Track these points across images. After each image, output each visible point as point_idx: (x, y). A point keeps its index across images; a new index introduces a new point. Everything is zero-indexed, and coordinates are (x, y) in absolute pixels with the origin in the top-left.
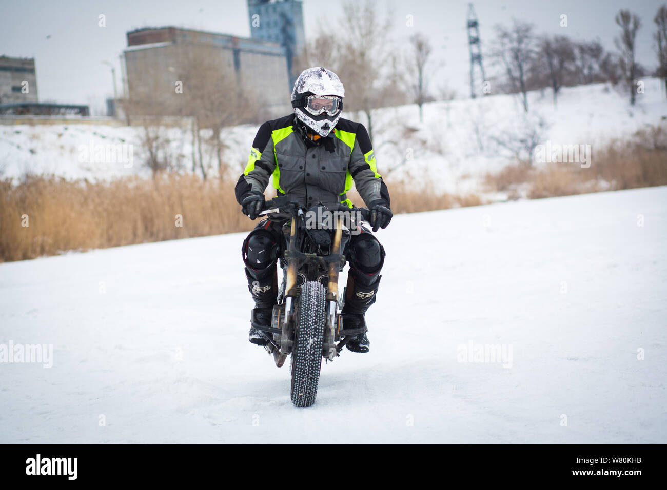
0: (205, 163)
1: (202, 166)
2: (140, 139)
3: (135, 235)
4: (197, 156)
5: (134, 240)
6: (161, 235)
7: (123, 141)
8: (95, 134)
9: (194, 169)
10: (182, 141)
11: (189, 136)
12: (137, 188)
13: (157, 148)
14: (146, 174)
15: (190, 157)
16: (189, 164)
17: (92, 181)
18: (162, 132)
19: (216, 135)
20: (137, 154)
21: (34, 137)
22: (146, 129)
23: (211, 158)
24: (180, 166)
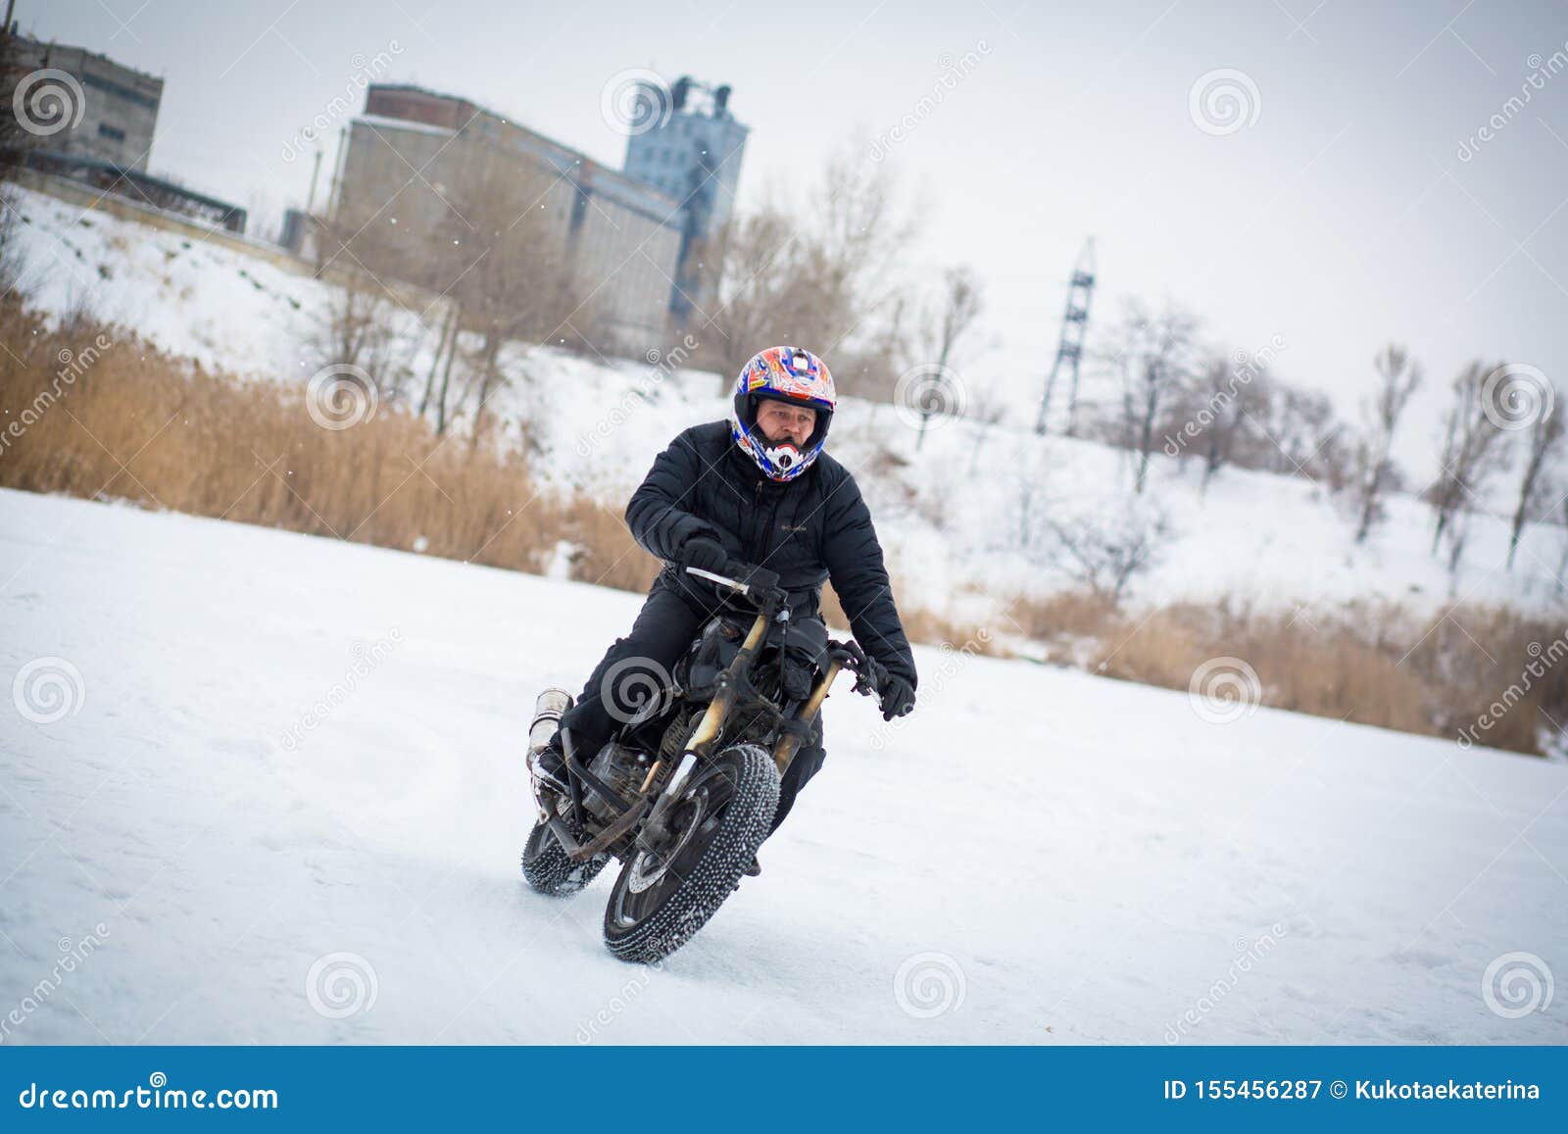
0: (450, 402)
1: (442, 405)
2: (334, 313)
3: (263, 505)
4: (438, 383)
5: (258, 515)
6: (316, 522)
7: (296, 306)
8: (243, 274)
9: (423, 408)
10: (417, 343)
11: (433, 337)
12: (296, 411)
13: (362, 342)
15: (425, 380)
16: (416, 392)
17: (209, 367)
18: (381, 310)
19: (490, 352)
20: (315, 341)
21: (116, 244)
22: (351, 295)
23: (466, 395)
24: (398, 392)
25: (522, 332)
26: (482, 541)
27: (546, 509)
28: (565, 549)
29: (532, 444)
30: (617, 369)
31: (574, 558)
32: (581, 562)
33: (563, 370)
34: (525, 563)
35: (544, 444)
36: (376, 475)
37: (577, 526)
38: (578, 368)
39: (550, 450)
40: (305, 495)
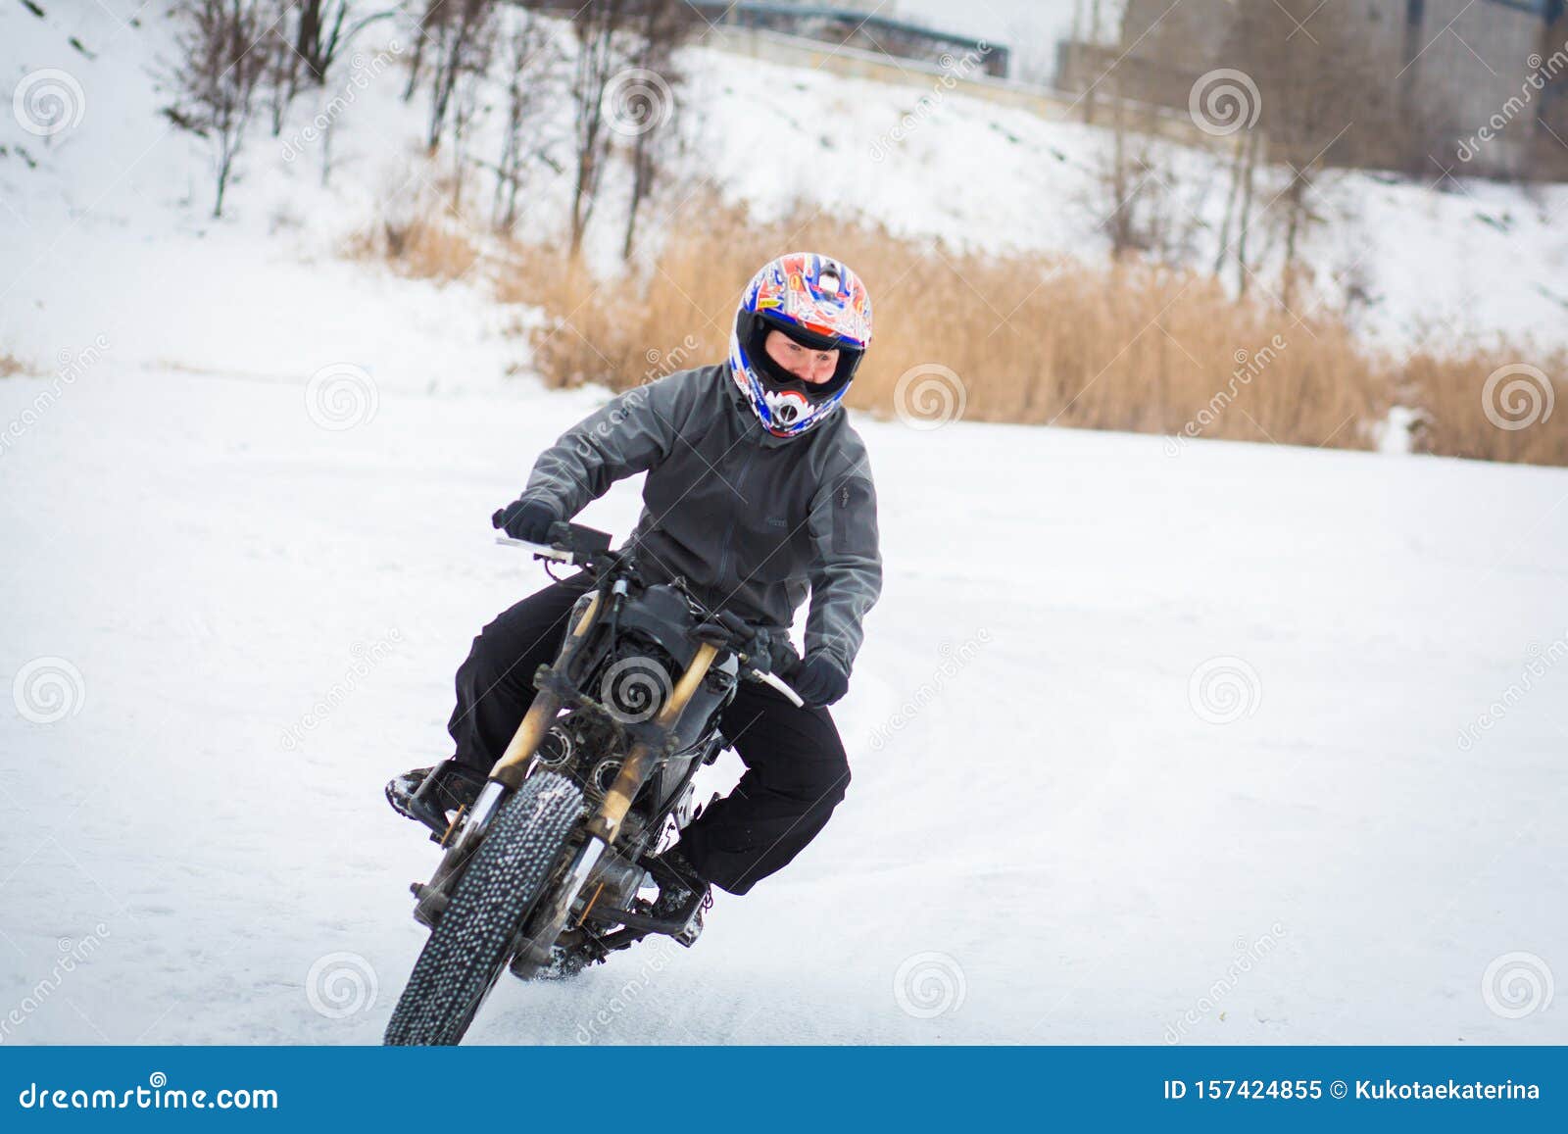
0: (1251, 254)
1: (1241, 258)
2: (1102, 161)
3: (1029, 402)
4: (1235, 234)
5: (1025, 413)
6: (1094, 414)
7: (1061, 158)
8: (995, 126)
9: (1219, 264)
10: (1204, 189)
11: (1223, 180)
12: (1063, 283)
13: (1138, 194)
14: (1095, 255)
15: (1218, 229)
16: (1208, 245)
17: (955, 246)
18: (1157, 151)
19: (1295, 193)
20: (1082, 199)
21: (841, 107)
22: (1119, 140)
23: (1270, 244)
24: (1189, 249)
25: (1343, 157)
26: (1296, 417)
27: (1376, 371)
28: (1401, 417)
29: (1356, 292)
30: (1461, 193)
31: (1414, 427)
32: (1422, 432)
33: (1391, 200)
34: (1354, 440)
35: (1372, 293)
36: (1163, 351)
37: (1412, 391)
38: (1412, 196)
39: (1381, 299)
40: (1079, 385)
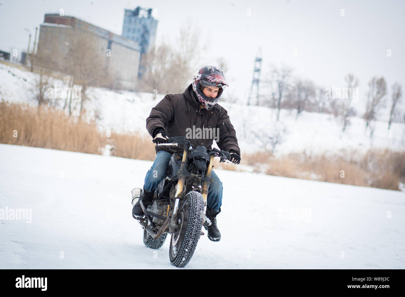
0: (72, 106)
1: (70, 107)
2: (36, 81)
4: (68, 101)
7: (25, 80)
8: (9, 72)
9: (64, 108)
11: (66, 87)
12: (27, 111)
13: (45, 90)
14: (34, 104)
15: (64, 100)
16: (62, 104)
18: (50, 80)
19: (84, 90)
20: (31, 90)
22: (41, 76)
23: (77, 104)
24: (56, 104)
25: (94, 84)
26: (83, 146)
27: (102, 136)
28: (108, 147)
29: (97, 117)
30: (122, 93)
31: (111, 150)
32: (114, 151)
34: (96, 152)
35: (101, 117)
36: (51, 128)
37: (112, 140)
39: (103, 118)
40: (30, 136)
